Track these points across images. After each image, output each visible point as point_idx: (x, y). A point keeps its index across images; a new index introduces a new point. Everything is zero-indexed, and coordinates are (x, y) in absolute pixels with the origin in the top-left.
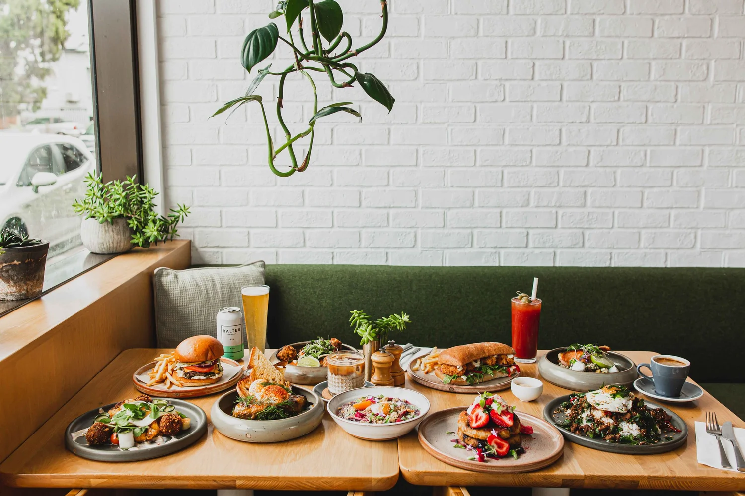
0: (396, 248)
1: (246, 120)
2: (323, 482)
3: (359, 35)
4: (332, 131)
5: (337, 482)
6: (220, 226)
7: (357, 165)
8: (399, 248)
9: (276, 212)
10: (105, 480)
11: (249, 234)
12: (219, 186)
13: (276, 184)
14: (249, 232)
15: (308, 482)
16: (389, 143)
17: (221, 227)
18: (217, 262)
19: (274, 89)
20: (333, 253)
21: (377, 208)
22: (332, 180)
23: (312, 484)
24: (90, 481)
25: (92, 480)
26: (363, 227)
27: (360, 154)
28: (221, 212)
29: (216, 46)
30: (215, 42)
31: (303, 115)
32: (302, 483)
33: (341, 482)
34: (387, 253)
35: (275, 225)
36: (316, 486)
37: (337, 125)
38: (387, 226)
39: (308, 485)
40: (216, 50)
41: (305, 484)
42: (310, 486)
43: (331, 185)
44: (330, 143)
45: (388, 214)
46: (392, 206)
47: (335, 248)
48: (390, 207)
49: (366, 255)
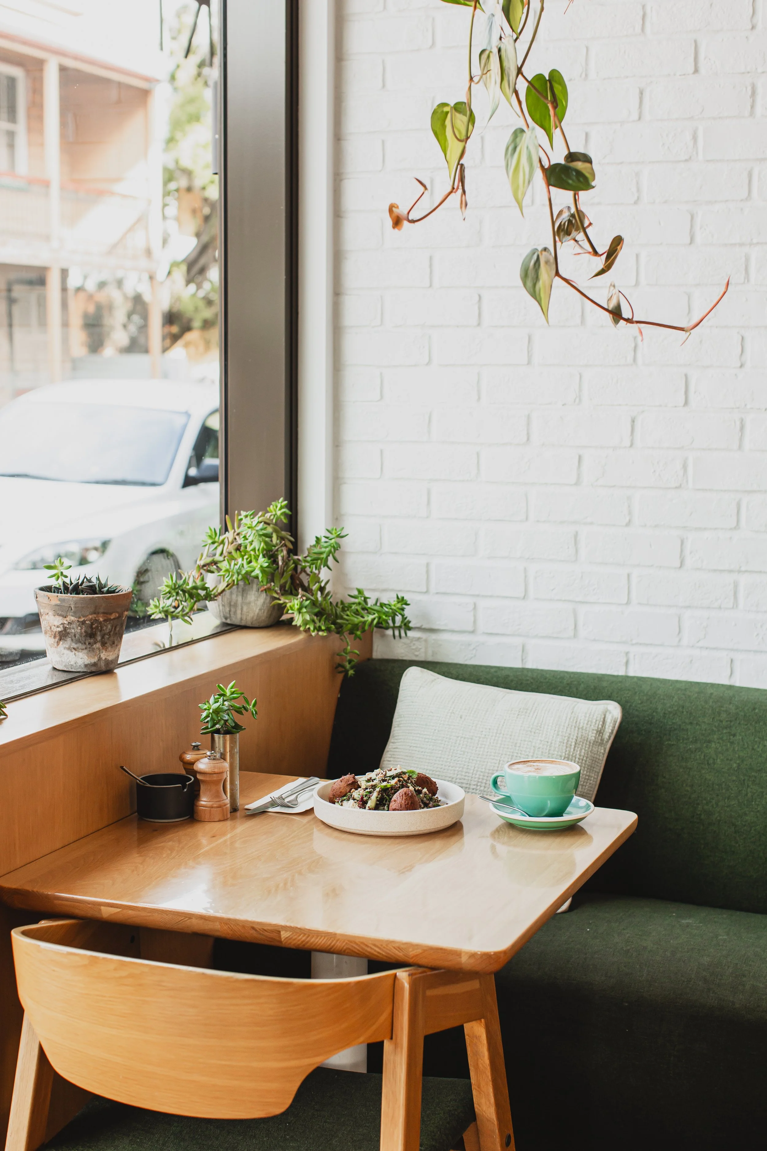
0: (750, 651)
1: (479, 398)
2: (394, 948)
3: (689, 241)
4: (633, 421)
5: (413, 950)
6: (425, 590)
7: (679, 487)
8: (756, 652)
9: (525, 569)
10: (119, 910)
11: (475, 608)
12: (427, 517)
13: (527, 519)
14: (475, 604)
15: (375, 945)
16: (740, 447)
17: (427, 592)
18: (417, 656)
19: (529, 342)
20: (627, 653)
21: (715, 571)
22: (630, 513)
23: (380, 948)
24: (100, 910)
25: (102, 908)
26: (688, 607)
27: (685, 467)
28: (428, 565)
29: (431, 266)
30: (431, 258)
31: (580, 390)
32: (367, 946)
33: (419, 951)
34: (732, 661)
35: (522, 595)
36: (386, 953)
37: (643, 412)
38: (733, 608)
39: (375, 951)
40: (431, 273)
41: (371, 948)
42: (379, 953)
43: (628, 524)
44: (629, 444)
45: (736, 585)
46: (743, 569)
47: (633, 645)
48: (739, 571)
49: (691, 661)
